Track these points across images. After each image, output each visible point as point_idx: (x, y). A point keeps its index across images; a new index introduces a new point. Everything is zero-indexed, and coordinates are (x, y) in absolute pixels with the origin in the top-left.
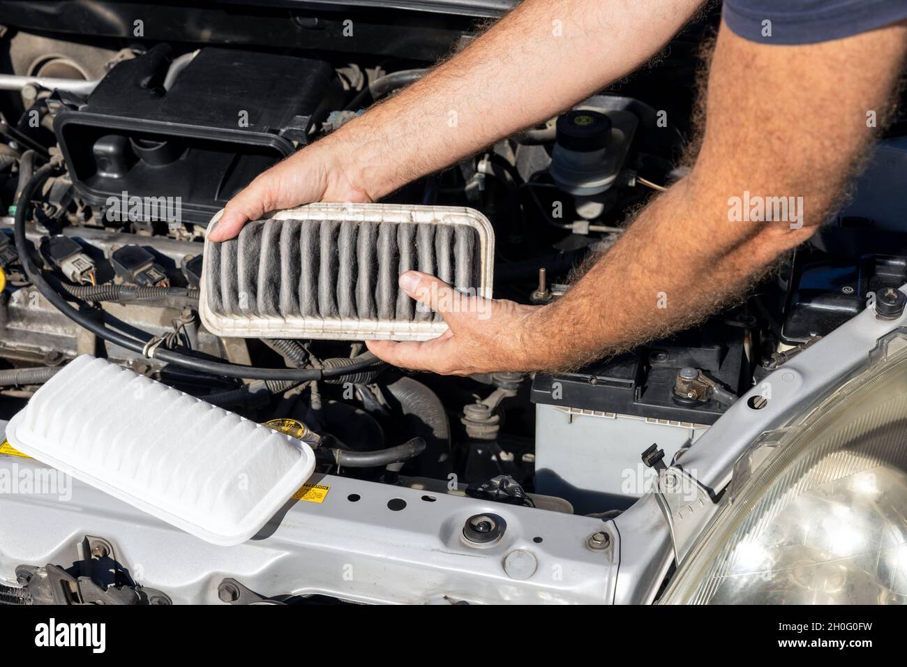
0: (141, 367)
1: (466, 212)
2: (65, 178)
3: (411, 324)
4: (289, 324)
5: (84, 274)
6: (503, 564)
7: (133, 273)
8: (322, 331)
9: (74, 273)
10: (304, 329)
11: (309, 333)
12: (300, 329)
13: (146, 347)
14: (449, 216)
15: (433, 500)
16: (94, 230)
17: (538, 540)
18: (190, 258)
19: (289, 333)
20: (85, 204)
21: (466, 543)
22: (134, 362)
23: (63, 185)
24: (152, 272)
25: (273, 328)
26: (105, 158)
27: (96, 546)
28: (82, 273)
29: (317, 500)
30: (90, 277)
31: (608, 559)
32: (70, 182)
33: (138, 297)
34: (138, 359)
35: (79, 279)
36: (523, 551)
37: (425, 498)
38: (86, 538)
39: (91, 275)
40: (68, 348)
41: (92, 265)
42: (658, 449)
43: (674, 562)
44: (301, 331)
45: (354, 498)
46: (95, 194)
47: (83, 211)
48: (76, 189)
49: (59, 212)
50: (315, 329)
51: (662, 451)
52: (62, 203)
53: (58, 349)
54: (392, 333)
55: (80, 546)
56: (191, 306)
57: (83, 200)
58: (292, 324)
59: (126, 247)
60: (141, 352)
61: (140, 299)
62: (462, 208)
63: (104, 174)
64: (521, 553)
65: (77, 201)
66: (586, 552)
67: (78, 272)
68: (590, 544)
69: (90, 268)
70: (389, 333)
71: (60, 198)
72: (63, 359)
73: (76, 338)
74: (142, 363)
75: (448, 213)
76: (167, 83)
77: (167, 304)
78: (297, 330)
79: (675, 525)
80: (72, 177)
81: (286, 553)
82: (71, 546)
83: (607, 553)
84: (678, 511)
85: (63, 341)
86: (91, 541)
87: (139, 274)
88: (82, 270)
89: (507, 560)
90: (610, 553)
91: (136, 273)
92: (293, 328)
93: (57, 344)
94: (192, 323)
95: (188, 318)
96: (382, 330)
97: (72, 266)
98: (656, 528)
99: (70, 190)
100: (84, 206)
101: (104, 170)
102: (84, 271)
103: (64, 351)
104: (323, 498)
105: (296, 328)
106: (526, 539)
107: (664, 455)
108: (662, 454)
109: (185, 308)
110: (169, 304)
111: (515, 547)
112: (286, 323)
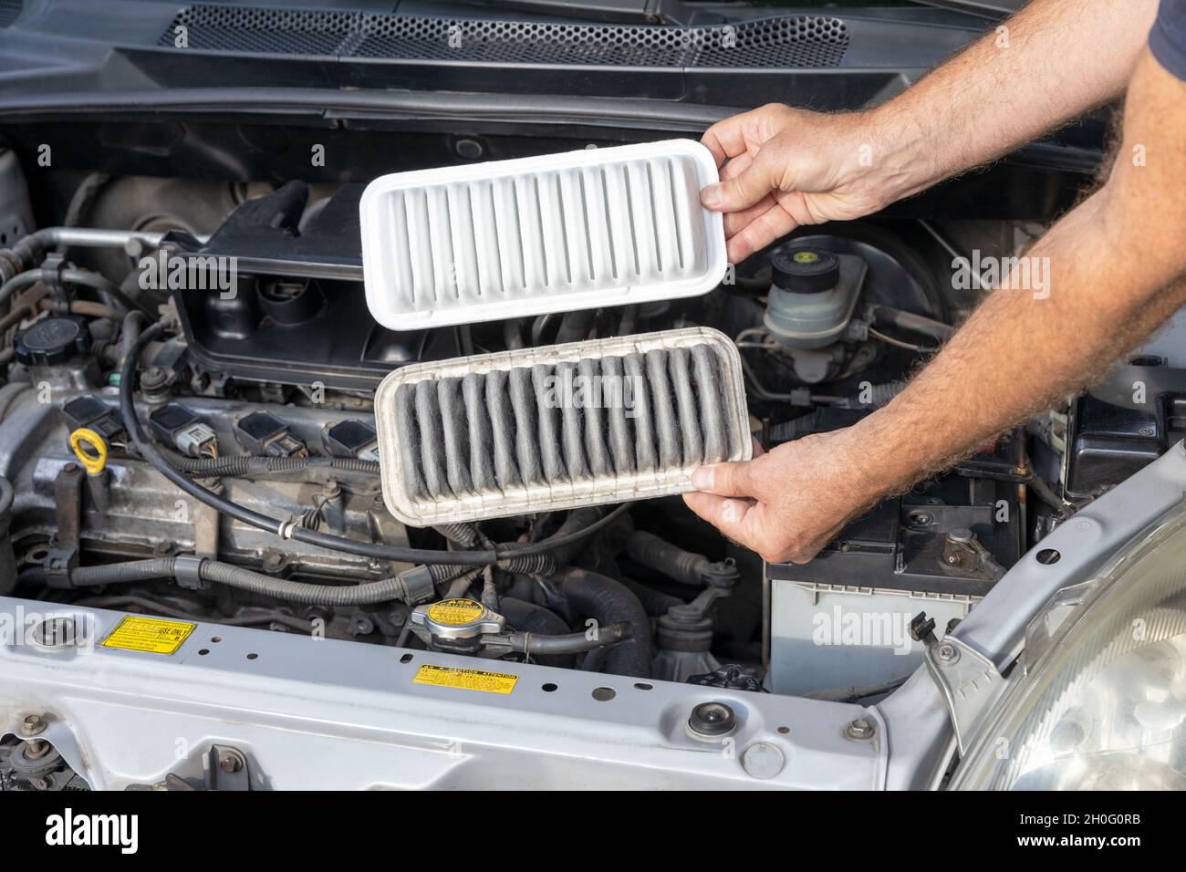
0: (273, 557)
1: (701, 333)
2: (178, 340)
3: (658, 474)
4: (509, 498)
5: (204, 447)
6: (742, 760)
7: (264, 443)
8: (549, 501)
9: (192, 445)
10: (528, 501)
11: (534, 505)
12: (523, 502)
13: (282, 525)
14: (681, 340)
15: (649, 687)
16: (213, 400)
17: (783, 730)
18: (333, 425)
19: (511, 508)
20: (202, 371)
21: (692, 736)
22: (265, 552)
23: (176, 348)
24: (287, 441)
25: (490, 506)
26: (227, 315)
27: (226, 757)
28: (201, 445)
29: (503, 691)
30: (211, 450)
31: (874, 749)
32: (185, 344)
33: (271, 470)
34: (270, 548)
35: (197, 452)
36: (765, 743)
37: (639, 686)
38: (213, 748)
39: (212, 448)
40: (183, 538)
41: (212, 435)
42: (927, 619)
43: (957, 753)
44: (524, 504)
45: (549, 688)
46: (215, 358)
47: (200, 379)
48: (192, 352)
49: (172, 378)
50: (542, 499)
51: (932, 620)
52: (175, 368)
53: (169, 540)
54: (636, 489)
55: (205, 757)
56: (336, 478)
57: (200, 366)
58: (512, 497)
59: (254, 415)
60: (276, 532)
61: (273, 472)
62: (695, 329)
63: (226, 334)
64: (763, 746)
65: (193, 366)
66: (845, 743)
67: (197, 444)
68: (848, 733)
69: (211, 439)
70: (632, 491)
71: (172, 363)
72: (176, 551)
73: (193, 525)
74: (275, 553)
75: (681, 338)
76: (302, 226)
77: (306, 478)
78: (519, 505)
79: (957, 705)
80: (187, 338)
81: (469, 757)
82: (195, 757)
83: (872, 743)
84: (960, 687)
85: (177, 529)
86: (220, 750)
87: (271, 444)
88: (200, 441)
89: (746, 755)
90: (876, 743)
91: (267, 444)
92: (514, 502)
93: (169, 533)
94: (337, 499)
95: (333, 491)
96: (622, 487)
97: (189, 437)
98: (932, 710)
99: (185, 353)
100: (201, 373)
101: (224, 329)
102: (204, 443)
103: (178, 542)
104: (511, 688)
105: (519, 502)
106: (768, 728)
107: (934, 626)
108: (932, 624)
109: (328, 481)
110: (309, 477)
111: (755, 739)
112: (505, 498)
